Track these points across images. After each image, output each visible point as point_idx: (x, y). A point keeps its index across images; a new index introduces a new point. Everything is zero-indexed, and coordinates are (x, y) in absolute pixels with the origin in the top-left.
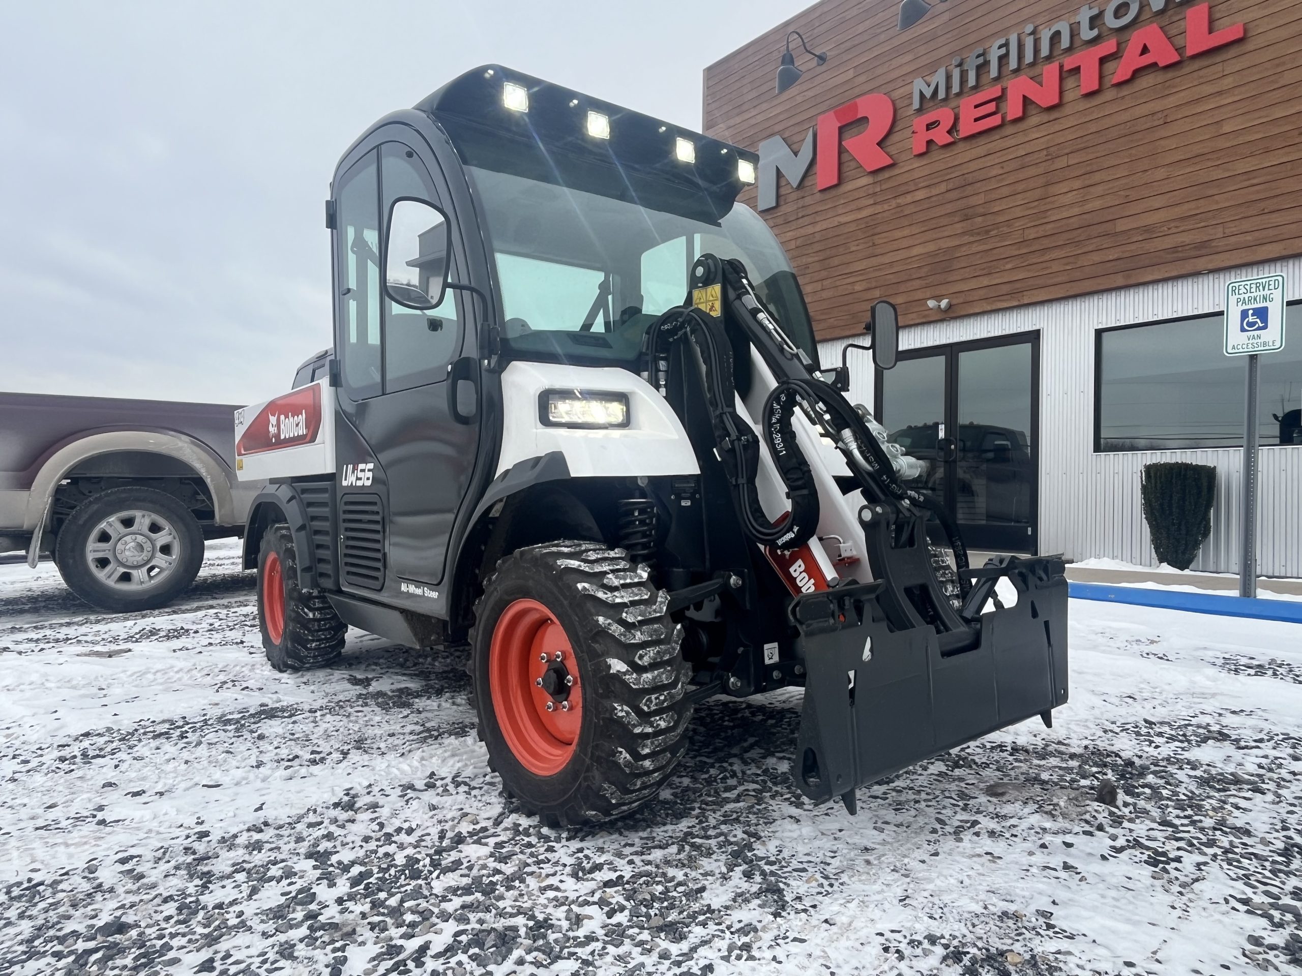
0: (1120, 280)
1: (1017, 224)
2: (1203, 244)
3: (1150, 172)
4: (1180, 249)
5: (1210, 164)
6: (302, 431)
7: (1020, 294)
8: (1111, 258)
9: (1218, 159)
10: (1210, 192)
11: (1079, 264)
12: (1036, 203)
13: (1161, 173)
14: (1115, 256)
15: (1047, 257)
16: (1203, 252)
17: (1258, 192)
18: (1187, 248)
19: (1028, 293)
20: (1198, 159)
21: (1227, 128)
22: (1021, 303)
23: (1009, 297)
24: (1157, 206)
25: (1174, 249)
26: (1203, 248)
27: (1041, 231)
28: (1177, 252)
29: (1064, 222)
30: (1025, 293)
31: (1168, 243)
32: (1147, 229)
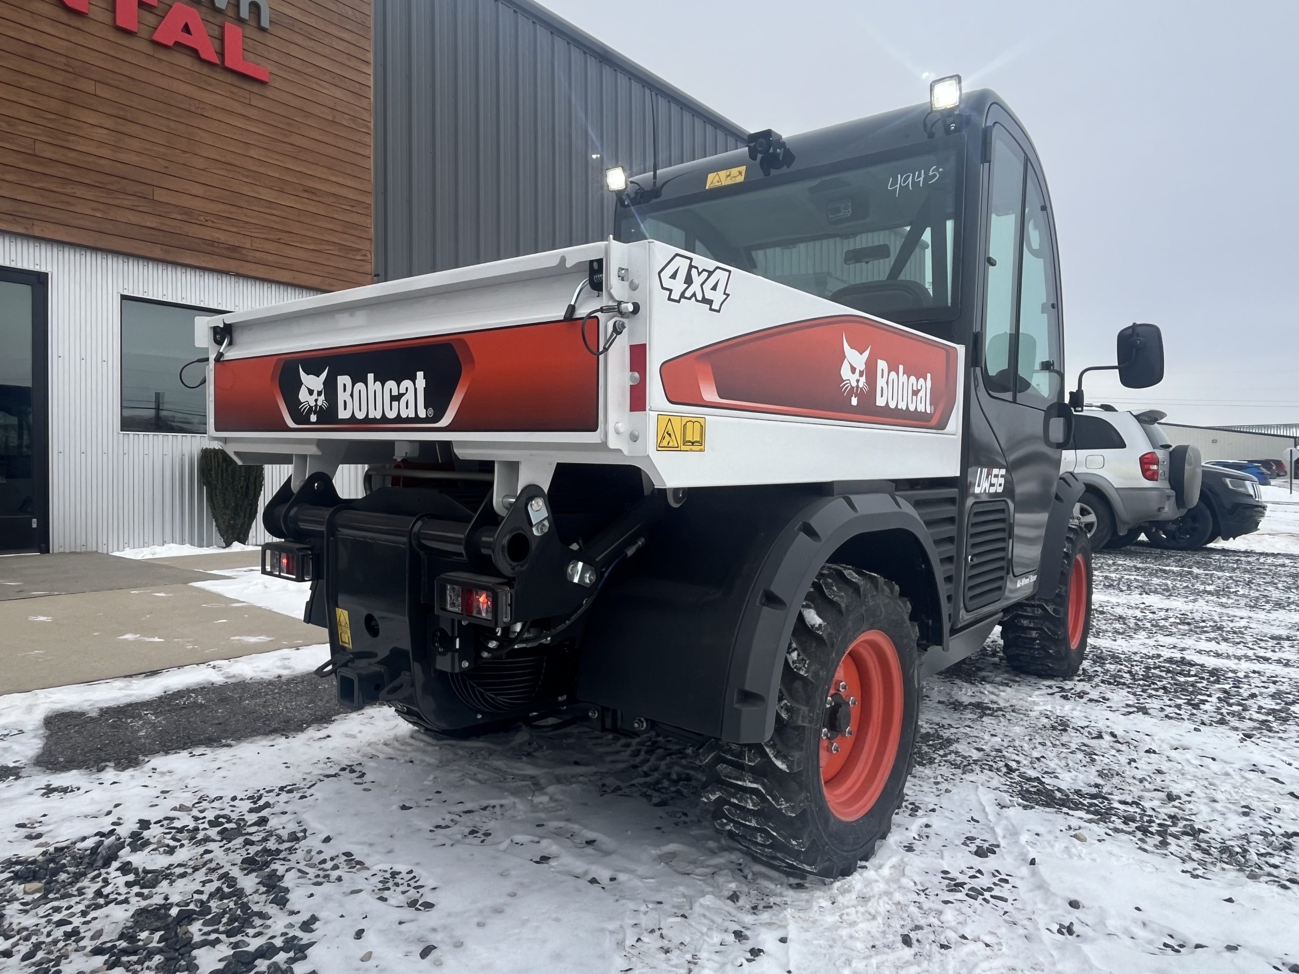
0: (158, 252)
1: (21, 128)
2: (234, 248)
3: (188, 155)
4: (216, 244)
5: (241, 177)
6: (923, 405)
7: (30, 222)
8: (148, 224)
9: (247, 177)
10: (242, 204)
11: (111, 215)
12: (53, 116)
13: (200, 163)
14: (154, 225)
15: (68, 190)
16: (236, 255)
17: (275, 222)
18: (222, 245)
19: (40, 223)
20: (229, 167)
21: (253, 153)
22: (30, 232)
23: (11, 217)
24: (194, 192)
25: (212, 243)
26: (233, 252)
27: (58, 155)
28: (213, 246)
29: (92, 159)
30: (36, 222)
31: (206, 233)
32: (188, 211)
